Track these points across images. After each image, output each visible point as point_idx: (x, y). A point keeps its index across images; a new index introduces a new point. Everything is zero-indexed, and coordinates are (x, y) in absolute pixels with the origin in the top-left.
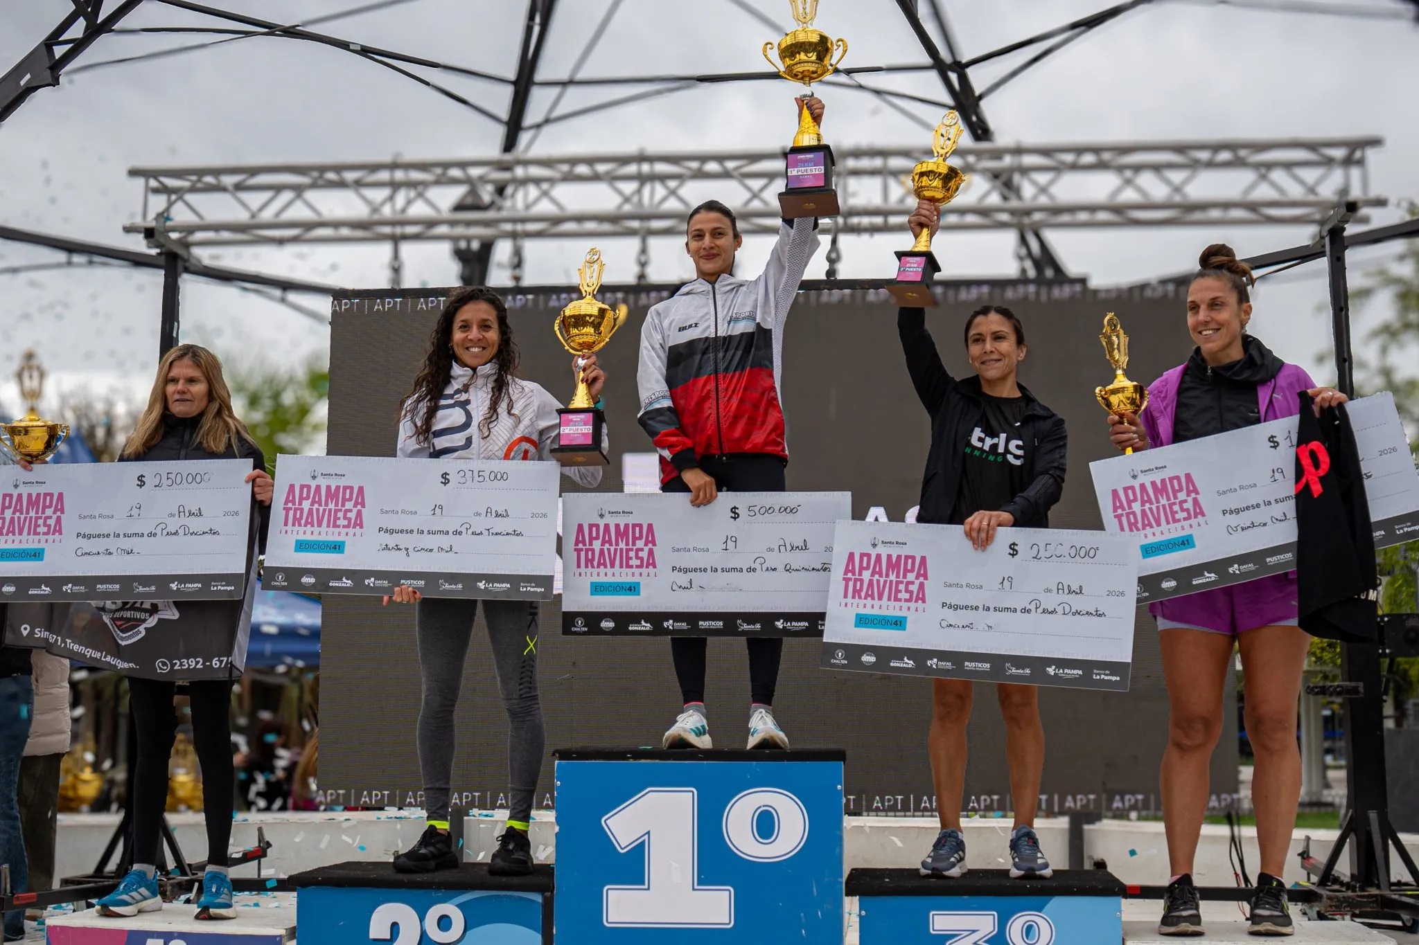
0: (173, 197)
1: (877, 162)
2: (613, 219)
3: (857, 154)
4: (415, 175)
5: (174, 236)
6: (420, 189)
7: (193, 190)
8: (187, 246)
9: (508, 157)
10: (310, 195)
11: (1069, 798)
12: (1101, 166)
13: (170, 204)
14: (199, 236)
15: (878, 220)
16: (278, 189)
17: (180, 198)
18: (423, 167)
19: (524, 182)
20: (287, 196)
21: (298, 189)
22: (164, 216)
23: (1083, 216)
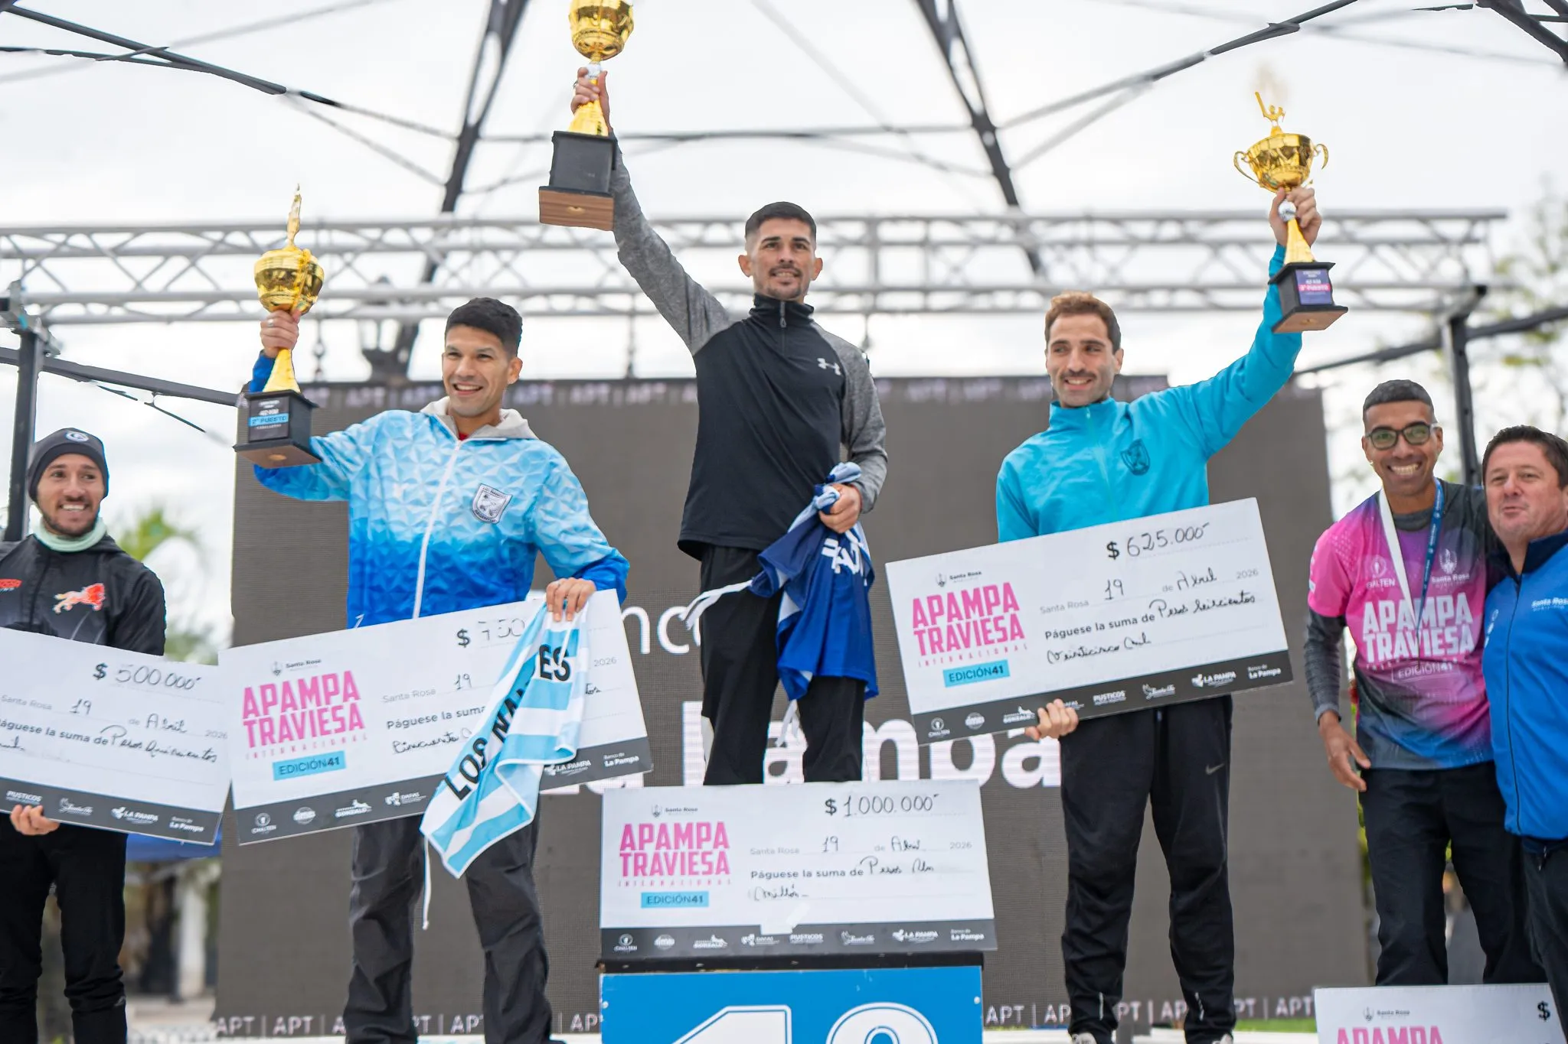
0: (30, 263)
1: (916, 231)
2: (591, 293)
3: (895, 219)
4: (341, 238)
5: (33, 310)
6: (348, 257)
7: (56, 253)
8: (47, 324)
9: (447, 217)
10: (205, 263)
11: (1167, 1005)
12: (1188, 240)
13: (26, 272)
14: (60, 311)
15: (915, 300)
16: (167, 254)
17: (38, 265)
18: (351, 228)
19: (476, 250)
20: (179, 263)
21: (192, 255)
22: (17, 285)
23: (1159, 298)
